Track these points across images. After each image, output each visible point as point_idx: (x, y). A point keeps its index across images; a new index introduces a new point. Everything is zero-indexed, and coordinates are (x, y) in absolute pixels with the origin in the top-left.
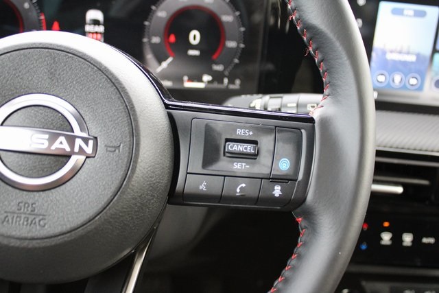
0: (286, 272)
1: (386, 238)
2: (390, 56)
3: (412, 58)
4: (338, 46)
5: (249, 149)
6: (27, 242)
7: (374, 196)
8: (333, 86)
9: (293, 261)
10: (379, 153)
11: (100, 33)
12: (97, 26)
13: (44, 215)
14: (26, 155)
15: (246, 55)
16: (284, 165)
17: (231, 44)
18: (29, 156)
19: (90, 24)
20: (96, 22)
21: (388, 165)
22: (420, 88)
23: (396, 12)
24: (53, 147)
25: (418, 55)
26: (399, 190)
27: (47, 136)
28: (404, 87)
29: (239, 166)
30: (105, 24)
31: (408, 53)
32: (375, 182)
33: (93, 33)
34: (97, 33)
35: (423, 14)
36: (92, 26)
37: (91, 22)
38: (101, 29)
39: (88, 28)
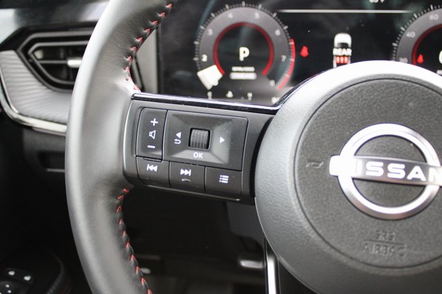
6: (387, 270)
11: (347, 56)
12: (344, 50)
13: (402, 244)
14: (381, 185)
18: (384, 185)
19: (337, 48)
20: (344, 46)
24: (410, 177)
27: (403, 166)
30: (353, 48)
33: (340, 56)
34: (344, 56)
36: (340, 49)
37: (339, 46)
38: (349, 52)
39: (336, 52)
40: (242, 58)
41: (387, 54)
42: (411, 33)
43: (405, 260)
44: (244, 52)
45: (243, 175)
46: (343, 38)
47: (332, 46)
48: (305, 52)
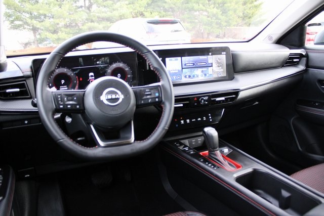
0: (163, 115)
1: (182, 122)
2: (171, 72)
3: (177, 71)
4: (161, 70)
5: (150, 93)
7: (175, 108)
8: (162, 78)
9: (163, 113)
10: (175, 97)
15: (133, 78)
16: (157, 95)
17: (129, 76)
20: (92, 76)
21: (178, 99)
22: (181, 79)
23: (170, 60)
25: (178, 70)
26: (182, 105)
27: (115, 95)
28: (177, 79)
29: (148, 97)
31: (176, 70)
32: (175, 104)
34: (92, 79)
35: (177, 60)
38: (94, 78)
39: (90, 78)
40: (62, 83)
41: (104, 75)
42: (109, 71)
43: (119, 113)
44: (63, 82)
45: (82, 105)
46: (91, 74)
47: (89, 77)
48: (81, 79)
